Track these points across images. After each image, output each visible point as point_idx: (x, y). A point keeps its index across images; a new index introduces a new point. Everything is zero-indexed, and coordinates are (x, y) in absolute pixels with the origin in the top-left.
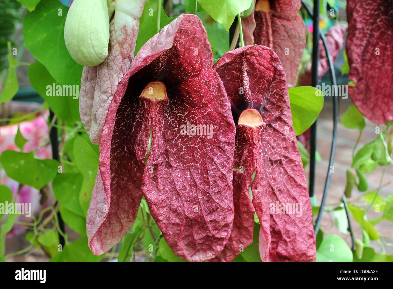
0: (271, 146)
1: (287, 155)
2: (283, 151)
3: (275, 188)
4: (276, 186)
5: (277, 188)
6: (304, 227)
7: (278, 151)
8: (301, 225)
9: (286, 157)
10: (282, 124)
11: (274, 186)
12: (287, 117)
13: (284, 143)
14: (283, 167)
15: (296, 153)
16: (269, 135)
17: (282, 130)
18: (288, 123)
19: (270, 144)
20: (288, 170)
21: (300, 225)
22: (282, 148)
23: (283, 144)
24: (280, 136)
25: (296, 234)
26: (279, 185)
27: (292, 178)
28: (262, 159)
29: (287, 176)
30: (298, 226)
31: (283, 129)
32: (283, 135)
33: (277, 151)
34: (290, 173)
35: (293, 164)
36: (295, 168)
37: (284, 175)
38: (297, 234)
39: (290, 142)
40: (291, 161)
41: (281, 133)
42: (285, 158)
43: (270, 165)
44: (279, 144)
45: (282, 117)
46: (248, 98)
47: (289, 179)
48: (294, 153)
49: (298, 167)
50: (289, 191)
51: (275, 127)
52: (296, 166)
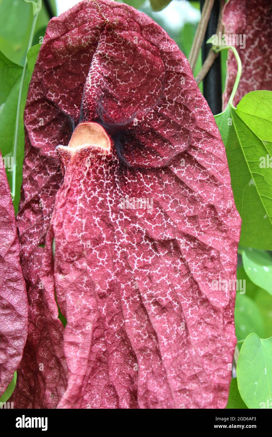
0: (162, 211)
1: (195, 233)
2: (189, 225)
3: (145, 296)
4: (149, 292)
5: (151, 296)
6: (183, 391)
7: (174, 223)
8: (179, 384)
9: (192, 239)
10: (193, 168)
11: (145, 290)
12: (205, 156)
13: (192, 208)
14: (181, 259)
15: (224, 235)
16: (167, 191)
17: (191, 181)
18: (205, 166)
19: (161, 208)
20: (194, 267)
21: (176, 384)
22: (185, 218)
23: (189, 210)
24: (186, 193)
25: (159, 401)
26: (156, 291)
27: (196, 283)
28: (77, 213)
29: (189, 280)
30: (168, 384)
31: (194, 178)
32: (191, 191)
33: (172, 223)
34: (197, 274)
35: (206, 256)
36: (210, 264)
37: (183, 276)
38: (162, 401)
39: (202, 207)
40: (203, 248)
41: (187, 188)
42: (190, 241)
43: (150, 248)
44: (182, 210)
45: (191, 153)
46: (85, 102)
47: (191, 286)
48: (219, 233)
49: (216, 262)
50: (182, 311)
51: (178, 176)
52: (212, 259)
